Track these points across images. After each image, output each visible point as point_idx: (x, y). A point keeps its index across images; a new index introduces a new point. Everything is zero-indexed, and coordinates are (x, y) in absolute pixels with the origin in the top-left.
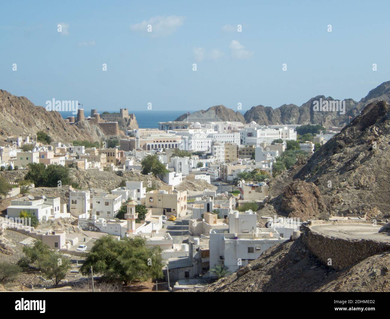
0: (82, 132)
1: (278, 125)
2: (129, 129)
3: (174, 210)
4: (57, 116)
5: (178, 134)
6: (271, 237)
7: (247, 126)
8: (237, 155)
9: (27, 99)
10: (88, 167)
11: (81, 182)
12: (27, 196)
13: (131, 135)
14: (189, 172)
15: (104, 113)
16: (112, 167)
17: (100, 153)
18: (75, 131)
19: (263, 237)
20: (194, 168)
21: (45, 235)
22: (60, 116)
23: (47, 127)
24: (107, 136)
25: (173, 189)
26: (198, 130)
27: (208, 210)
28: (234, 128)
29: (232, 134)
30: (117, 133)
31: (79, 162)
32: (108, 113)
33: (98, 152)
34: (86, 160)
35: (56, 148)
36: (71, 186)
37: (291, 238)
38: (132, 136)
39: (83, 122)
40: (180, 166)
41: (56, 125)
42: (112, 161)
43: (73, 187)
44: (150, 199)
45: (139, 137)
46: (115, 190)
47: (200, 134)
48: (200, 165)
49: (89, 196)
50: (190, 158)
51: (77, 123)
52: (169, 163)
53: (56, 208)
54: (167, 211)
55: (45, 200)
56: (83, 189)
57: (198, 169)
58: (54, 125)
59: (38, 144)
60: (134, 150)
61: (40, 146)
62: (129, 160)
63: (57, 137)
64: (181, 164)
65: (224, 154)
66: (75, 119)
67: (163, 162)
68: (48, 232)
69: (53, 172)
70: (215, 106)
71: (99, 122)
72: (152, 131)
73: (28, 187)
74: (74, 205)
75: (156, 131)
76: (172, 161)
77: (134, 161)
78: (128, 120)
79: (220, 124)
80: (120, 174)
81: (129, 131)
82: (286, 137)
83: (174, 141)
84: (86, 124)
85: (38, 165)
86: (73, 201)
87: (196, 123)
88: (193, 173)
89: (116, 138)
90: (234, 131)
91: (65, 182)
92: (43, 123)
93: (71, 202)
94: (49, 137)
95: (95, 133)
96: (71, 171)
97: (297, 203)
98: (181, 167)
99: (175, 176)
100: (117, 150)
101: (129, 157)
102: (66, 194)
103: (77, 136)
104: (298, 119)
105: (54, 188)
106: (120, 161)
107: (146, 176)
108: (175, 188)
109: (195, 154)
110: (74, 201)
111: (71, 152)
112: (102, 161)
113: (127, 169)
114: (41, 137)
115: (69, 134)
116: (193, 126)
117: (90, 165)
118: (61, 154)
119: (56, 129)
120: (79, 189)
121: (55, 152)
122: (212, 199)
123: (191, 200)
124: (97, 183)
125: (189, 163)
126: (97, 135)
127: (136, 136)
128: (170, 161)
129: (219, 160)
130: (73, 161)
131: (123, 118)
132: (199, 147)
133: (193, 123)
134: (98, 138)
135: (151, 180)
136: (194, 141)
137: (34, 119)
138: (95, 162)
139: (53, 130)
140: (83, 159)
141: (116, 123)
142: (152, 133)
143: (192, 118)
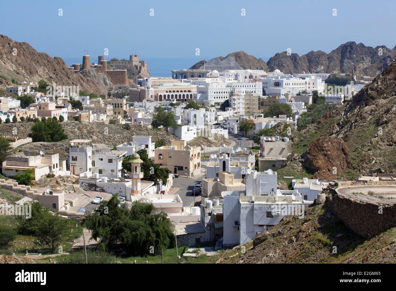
0: (88, 80)
1: (304, 74)
2: (140, 78)
3: (186, 168)
4: (61, 63)
5: (194, 83)
6: (293, 201)
7: (270, 75)
8: (259, 107)
9: (29, 45)
10: (93, 120)
13: (141, 84)
15: (113, 60)
16: (119, 119)
17: (106, 105)
18: (81, 80)
19: (284, 200)
21: (41, 194)
22: (64, 63)
23: (49, 76)
24: (116, 86)
25: (185, 145)
26: (216, 79)
27: (224, 169)
28: (256, 77)
29: (254, 84)
30: (126, 82)
31: (83, 114)
32: (117, 60)
33: (104, 103)
34: (91, 112)
35: (58, 98)
37: (315, 201)
39: (89, 70)
40: (194, 119)
41: (60, 73)
42: (119, 113)
44: (160, 156)
45: (150, 86)
46: (121, 146)
47: (218, 84)
49: (91, 152)
51: (83, 71)
53: (54, 165)
54: (178, 170)
55: (43, 156)
58: (57, 73)
59: (39, 95)
60: (144, 101)
61: (41, 96)
62: (138, 111)
64: (195, 116)
65: (244, 106)
66: (80, 67)
67: (177, 115)
68: (45, 191)
70: (234, 52)
71: (106, 70)
72: (165, 80)
74: (74, 162)
75: (169, 80)
76: (186, 113)
77: (143, 112)
78: (138, 68)
79: (241, 72)
80: (127, 127)
81: (139, 79)
82: (313, 87)
83: (189, 91)
84: (92, 73)
86: (73, 157)
87: (213, 71)
89: (125, 87)
90: (255, 81)
92: (45, 71)
93: (71, 158)
95: (102, 81)
97: (323, 161)
98: (196, 120)
99: (188, 130)
100: (125, 101)
101: (138, 109)
102: (66, 150)
103: (82, 85)
104: (326, 68)
105: (53, 143)
106: (127, 113)
107: (156, 129)
108: (187, 145)
110: (75, 157)
112: (108, 113)
113: (136, 122)
115: (73, 83)
116: (211, 75)
117: (95, 117)
118: (63, 105)
119: (59, 78)
121: (57, 103)
122: (228, 156)
123: (206, 157)
124: (101, 137)
125: (204, 116)
126: (104, 84)
127: (146, 85)
129: (239, 113)
130: (76, 113)
131: (134, 64)
132: (216, 98)
133: (211, 71)
134: (105, 88)
135: (162, 135)
136: (211, 90)
137: (36, 67)
138: (100, 114)
139: (56, 78)
140: (87, 111)
141: (125, 71)
142: (165, 82)
143: (210, 66)
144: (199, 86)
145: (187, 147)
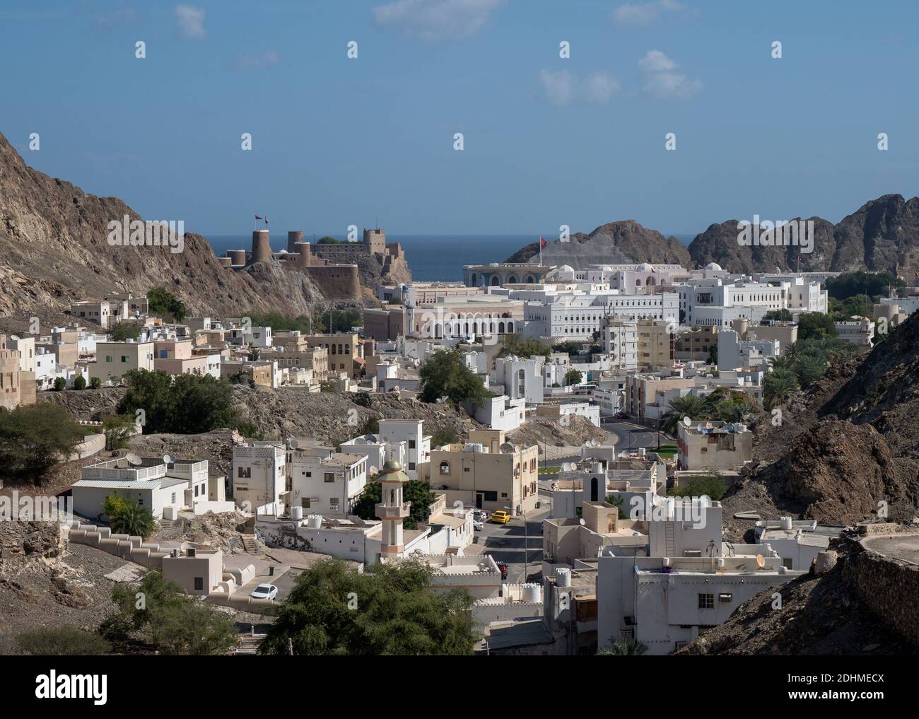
0: (265, 289)
1: (779, 274)
2: (388, 284)
3: (504, 495)
4: (201, 247)
5: (516, 297)
6: (760, 568)
7: (697, 276)
8: (672, 352)
9: (124, 205)
10: (280, 382)
11: (262, 421)
12: (123, 456)
13: (391, 298)
14: (545, 395)
15: (323, 241)
16: (344, 380)
17: (311, 345)
18: (247, 288)
19: (738, 568)
20: (556, 385)
21: (169, 556)
22: (207, 248)
23: (173, 278)
24: (330, 302)
25: (502, 441)
26: (567, 286)
27: (594, 497)
28: (662, 281)
29: (658, 298)
30: (357, 294)
31: (256, 369)
32: (333, 242)
33: (306, 342)
34: (276, 364)
35: (199, 331)
36: (237, 431)
37: (812, 569)
38: (393, 302)
39: (266, 265)
40: (519, 380)
41: (199, 272)
42: (342, 367)
43: (240, 435)
44: (443, 468)
45: (413, 304)
46: (352, 442)
47: (572, 298)
48: (573, 378)
49: (284, 457)
50: (547, 360)
51: (252, 267)
52: (492, 372)
53: (197, 487)
54: (486, 499)
55: (170, 466)
56: (268, 439)
57: (569, 389)
58: (190, 272)
59: (150, 323)
60: (399, 338)
61: (157, 326)
62: (388, 363)
63: (200, 303)
64: (522, 374)
65: (636, 350)
66: (247, 257)
67: (475, 371)
68: (178, 549)
69: (188, 394)
70: (611, 222)
71: (309, 265)
72: (447, 289)
73: (126, 431)
74: (243, 480)
75: (457, 289)
76: (500, 368)
77: (399, 365)
78: (384, 261)
79: (627, 271)
80: (362, 400)
81: (387, 287)
82: (801, 305)
83: (505, 316)
84: (274, 271)
85: (152, 374)
86: (240, 469)
87: (562, 267)
88: (553, 400)
89: (353, 306)
90: (661, 290)
91: (222, 420)
92: (163, 266)
93: (236, 473)
94: (179, 303)
95: (298, 292)
96: (238, 392)
97: (828, 478)
98: (523, 382)
99: (507, 407)
100: (355, 339)
101: (387, 357)
102: (224, 452)
103: (251, 302)
104: (831, 259)
105: (192, 435)
106: (362, 366)
107: (431, 405)
108: (507, 439)
109: (560, 348)
110: (245, 469)
111: (234, 344)
112: (317, 367)
113: (382, 388)
114: (160, 304)
115: (230, 297)
116: (556, 276)
117: (285, 375)
118: (210, 347)
119: (197, 283)
120: (256, 437)
121: (194, 343)
122: (604, 466)
123: (548, 469)
124: (304, 423)
125: (543, 372)
126: (303, 299)
127: (404, 300)
128: (494, 368)
129: (624, 366)
130: (240, 367)
131: (372, 253)
132: (569, 331)
133: (556, 267)
134: (306, 307)
135: (446, 417)
136: (558, 314)
137: (140, 257)
138: (298, 370)
139: (190, 284)
140: (267, 361)
141: (353, 268)
142: (448, 293)
143: (553, 255)
144: (530, 304)
145: (507, 448)
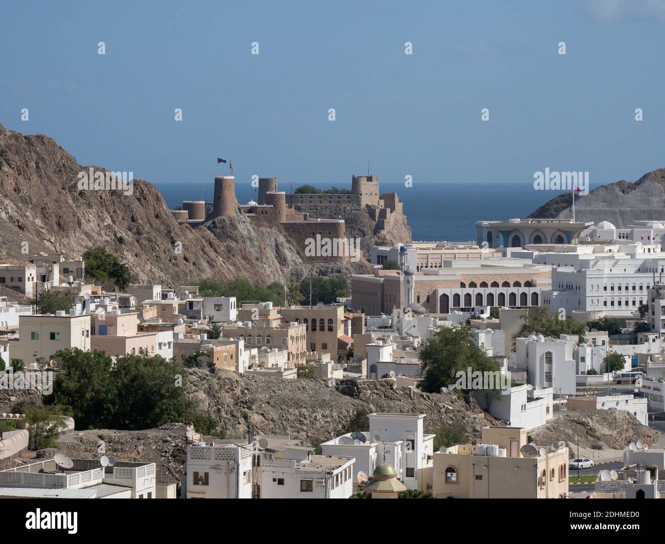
0: (229, 250)
2: (383, 244)
4: (149, 197)
5: (542, 261)
9: (54, 145)
10: (247, 365)
11: (223, 414)
12: (50, 457)
13: (386, 262)
14: (578, 384)
15: (302, 190)
17: (286, 321)
18: (208, 249)
20: (592, 372)
22: (158, 199)
23: (115, 236)
24: (310, 266)
25: (523, 442)
26: (607, 248)
31: (218, 349)
32: (313, 191)
33: (279, 316)
34: (242, 343)
35: (147, 301)
36: (192, 427)
38: (389, 266)
39: (231, 220)
40: (546, 366)
41: (147, 228)
42: (325, 347)
43: (197, 431)
44: (449, 474)
45: (413, 269)
46: (335, 442)
48: (613, 363)
49: (250, 460)
50: (581, 341)
51: (214, 223)
52: (512, 354)
55: (109, 471)
56: (231, 437)
57: (608, 377)
58: (137, 229)
59: (86, 291)
60: (395, 311)
61: (95, 295)
62: (381, 343)
63: (148, 267)
64: (549, 357)
66: (207, 210)
67: (490, 353)
69: (133, 380)
71: (284, 220)
72: (456, 251)
73: (55, 427)
75: (468, 251)
76: (521, 350)
77: (395, 345)
78: (377, 214)
80: (348, 388)
81: (381, 248)
83: (529, 284)
84: (241, 227)
85: (87, 355)
87: (601, 224)
88: (589, 390)
89: (339, 272)
91: (174, 413)
92: (103, 221)
93: (190, 479)
94: (122, 267)
95: (271, 254)
96: (194, 378)
98: (550, 368)
99: (530, 399)
100: (341, 312)
101: (380, 335)
102: (176, 453)
103: (211, 264)
105: (137, 432)
106: (350, 346)
107: (434, 396)
108: (530, 439)
109: (596, 326)
110: (201, 474)
111: (191, 318)
112: (293, 347)
113: (373, 374)
114: (98, 267)
115: (186, 259)
116: (592, 235)
117: (253, 357)
118: (160, 322)
119: (145, 242)
120: (216, 435)
121: (140, 316)
122: (653, 475)
123: (581, 478)
124: (276, 417)
125: (575, 355)
126: (276, 262)
127: (402, 264)
128: (514, 350)
130: (197, 346)
131: (363, 205)
132: (609, 303)
133: (592, 223)
134: (280, 273)
135: (453, 411)
136: (595, 282)
137: (75, 209)
138: (269, 350)
139: (136, 244)
140: (232, 339)
141: (339, 224)
142: (457, 256)
143: (589, 208)
144: (560, 270)
145: (530, 450)
